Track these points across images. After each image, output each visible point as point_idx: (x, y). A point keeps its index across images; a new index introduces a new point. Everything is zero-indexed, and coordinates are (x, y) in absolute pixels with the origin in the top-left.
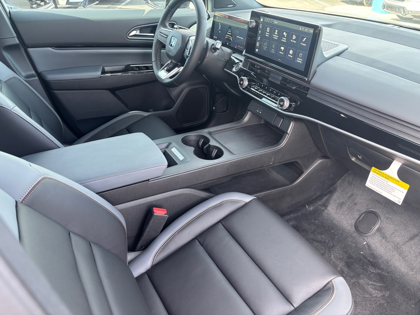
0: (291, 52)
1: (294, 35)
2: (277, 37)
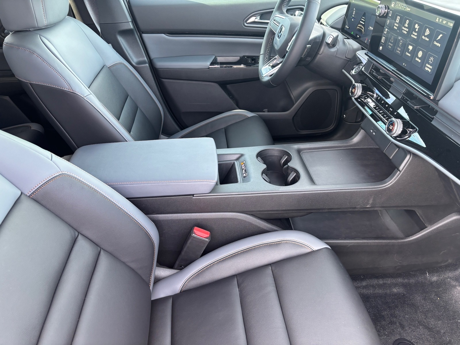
0: (420, 54)
1: (427, 29)
2: (406, 31)
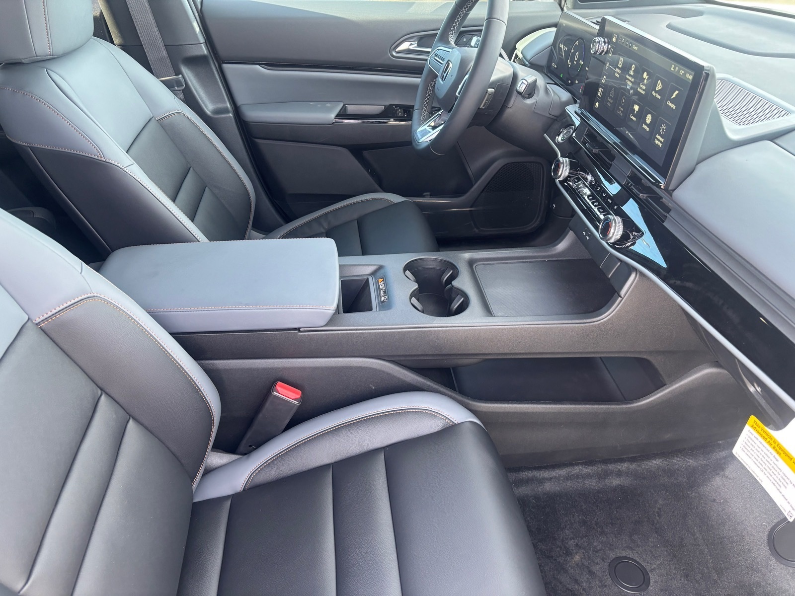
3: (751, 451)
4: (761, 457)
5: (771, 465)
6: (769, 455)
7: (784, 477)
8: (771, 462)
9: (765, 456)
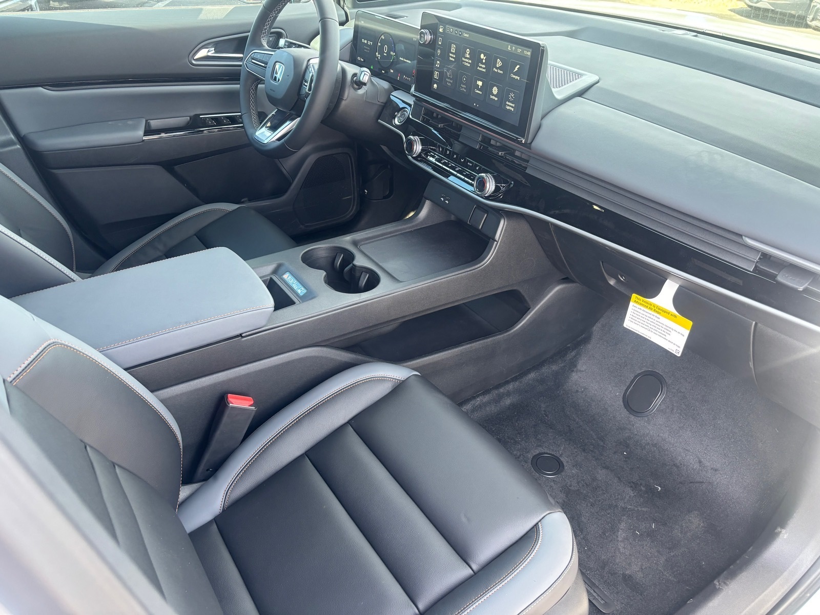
3: (638, 320)
4: (646, 321)
5: (655, 323)
6: (652, 317)
7: (666, 328)
8: (655, 322)
9: (649, 319)
